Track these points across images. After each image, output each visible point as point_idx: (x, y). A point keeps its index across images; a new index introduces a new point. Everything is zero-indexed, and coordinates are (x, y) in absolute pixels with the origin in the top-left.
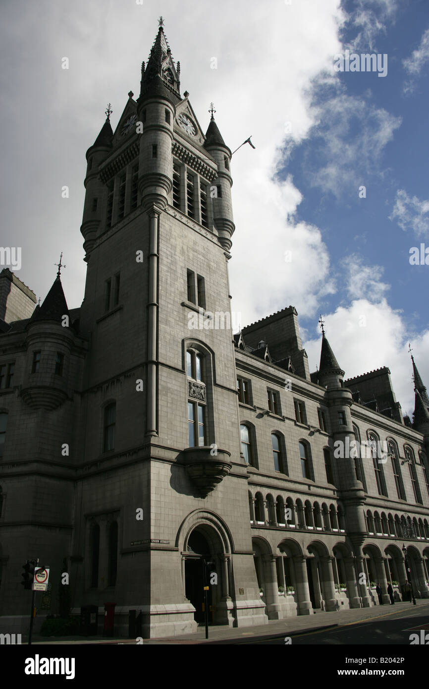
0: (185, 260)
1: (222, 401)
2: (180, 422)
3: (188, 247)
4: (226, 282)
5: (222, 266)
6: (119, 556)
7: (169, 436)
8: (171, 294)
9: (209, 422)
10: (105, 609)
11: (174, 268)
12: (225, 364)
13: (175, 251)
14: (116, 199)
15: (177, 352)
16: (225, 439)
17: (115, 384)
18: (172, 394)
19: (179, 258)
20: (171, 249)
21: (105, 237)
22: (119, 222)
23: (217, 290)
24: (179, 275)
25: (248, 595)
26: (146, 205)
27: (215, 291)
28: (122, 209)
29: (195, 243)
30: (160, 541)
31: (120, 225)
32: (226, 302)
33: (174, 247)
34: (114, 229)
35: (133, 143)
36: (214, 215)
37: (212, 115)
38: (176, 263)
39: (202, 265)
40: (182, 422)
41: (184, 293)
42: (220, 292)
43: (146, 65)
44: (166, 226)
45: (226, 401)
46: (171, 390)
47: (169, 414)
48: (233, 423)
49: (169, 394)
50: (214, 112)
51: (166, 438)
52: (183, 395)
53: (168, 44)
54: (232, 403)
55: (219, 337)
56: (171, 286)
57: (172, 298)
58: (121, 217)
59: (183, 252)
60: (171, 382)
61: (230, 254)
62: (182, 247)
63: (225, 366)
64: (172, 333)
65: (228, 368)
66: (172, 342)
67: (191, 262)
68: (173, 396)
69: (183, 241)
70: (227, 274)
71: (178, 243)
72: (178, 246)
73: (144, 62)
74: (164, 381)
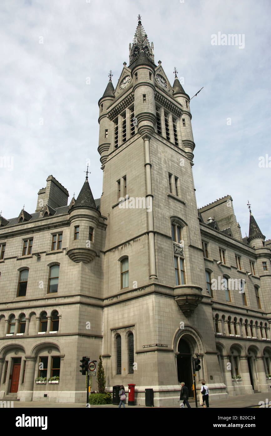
0: (167, 167)
1: (193, 256)
2: (170, 269)
3: (168, 159)
4: (191, 180)
5: (189, 170)
6: (135, 355)
7: (164, 278)
8: (160, 189)
9: (186, 269)
10: (129, 388)
11: (161, 172)
12: (194, 232)
13: (161, 161)
14: (120, 130)
15: (166, 225)
16: (197, 280)
17: (127, 246)
18: (164, 252)
19: (163, 166)
20: (158, 160)
21: (114, 154)
22: (123, 144)
23: (187, 186)
24: (164, 176)
25: (215, 380)
26: (141, 133)
27: (186, 186)
28: (125, 136)
29: (172, 156)
30: (162, 345)
31: (124, 146)
32: (192, 193)
33: (160, 159)
34: (120, 148)
35: (130, 94)
36: (182, 138)
37: (176, 75)
38: (162, 169)
39: (177, 170)
40: (172, 269)
41: (168, 188)
42: (189, 186)
43: (132, 45)
44: (154, 145)
45: (196, 256)
46: (164, 249)
47: (163, 265)
48: (201, 270)
49: (163, 252)
50: (176, 73)
51: (163, 279)
52: (171, 252)
53: (145, 32)
54: (200, 257)
55: (190, 216)
56: (160, 183)
57: (161, 191)
58: (124, 140)
59: (165, 162)
60: (163, 244)
61: (193, 163)
62: (165, 159)
63: (195, 234)
64: (162, 213)
65: (196, 234)
66: (162, 219)
67: (170, 168)
68: (165, 253)
69: (165, 155)
70: (192, 175)
71: (162, 156)
72: (162, 158)
73: (130, 43)
74: (159, 244)
